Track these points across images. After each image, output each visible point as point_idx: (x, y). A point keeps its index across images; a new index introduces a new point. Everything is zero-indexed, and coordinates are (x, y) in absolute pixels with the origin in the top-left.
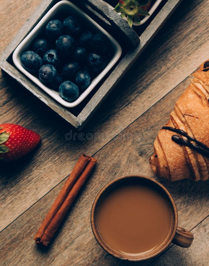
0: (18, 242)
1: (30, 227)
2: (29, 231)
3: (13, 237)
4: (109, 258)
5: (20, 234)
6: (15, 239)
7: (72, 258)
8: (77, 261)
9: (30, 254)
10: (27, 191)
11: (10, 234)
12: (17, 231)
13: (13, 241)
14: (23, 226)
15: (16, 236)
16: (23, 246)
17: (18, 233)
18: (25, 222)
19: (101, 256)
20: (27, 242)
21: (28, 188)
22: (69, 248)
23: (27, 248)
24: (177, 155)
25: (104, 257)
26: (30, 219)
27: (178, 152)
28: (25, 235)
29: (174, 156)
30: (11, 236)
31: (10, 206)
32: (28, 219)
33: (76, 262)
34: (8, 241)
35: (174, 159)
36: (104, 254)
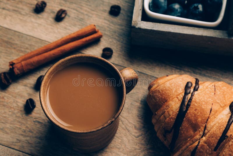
0: (9, 46)
1: (27, 48)
2: (23, 49)
3: (11, 41)
4: (36, 125)
5: (16, 44)
6: (10, 43)
7: (19, 95)
8: (19, 101)
9: (4, 61)
10: (56, 31)
11: (13, 37)
12: (18, 41)
13: (7, 42)
14: (24, 43)
15: (13, 42)
16: (7, 52)
17: (17, 42)
18: (29, 43)
19: (34, 117)
20: (13, 53)
21: (59, 30)
22: (27, 88)
23: (7, 56)
24: (173, 89)
25: (35, 120)
26: (34, 45)
27: (176, 89)
28: (18, 48)
29: (172, 87)
30: (11, 38)
31: (36, 25)
32: (33, 44)
33: (17, 100)
34: (5, 39)
35: (169, 87)
36: (37, 119)
